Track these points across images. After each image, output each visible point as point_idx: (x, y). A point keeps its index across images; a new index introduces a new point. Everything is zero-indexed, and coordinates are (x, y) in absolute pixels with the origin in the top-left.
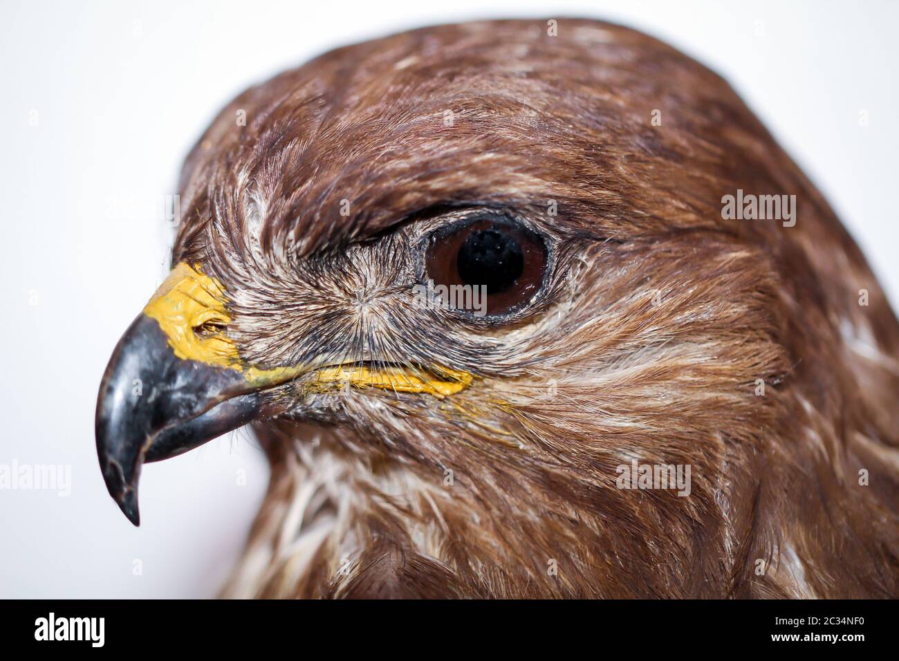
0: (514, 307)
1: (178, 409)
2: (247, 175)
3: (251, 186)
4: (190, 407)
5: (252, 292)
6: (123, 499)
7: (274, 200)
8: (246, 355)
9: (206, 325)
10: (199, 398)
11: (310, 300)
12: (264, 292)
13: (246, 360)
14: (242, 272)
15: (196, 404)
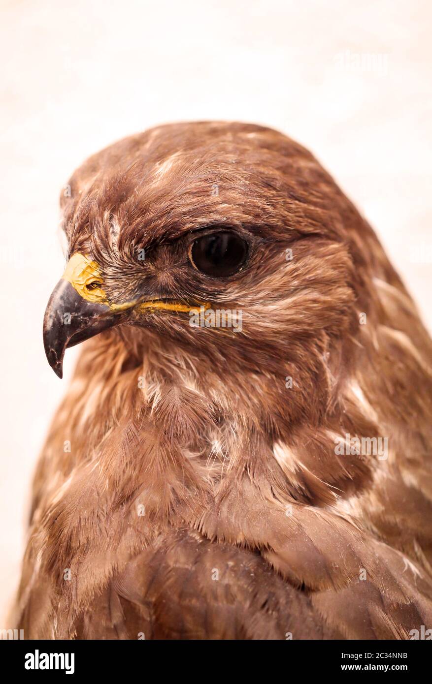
0: (232, 273)
1: (80, 324)
2: (109, 212)
3: (111, 218)
4: (86, 323)
5: (113, 268)
6: (56, 367)
7: (124, 226)
8: (110, 298)
9: (92, 284)
10: (90, 319)
11: (138, 271)
12: (117, 268)
13: (110, 300)
14: (109, 259)
15: (89, 321)
